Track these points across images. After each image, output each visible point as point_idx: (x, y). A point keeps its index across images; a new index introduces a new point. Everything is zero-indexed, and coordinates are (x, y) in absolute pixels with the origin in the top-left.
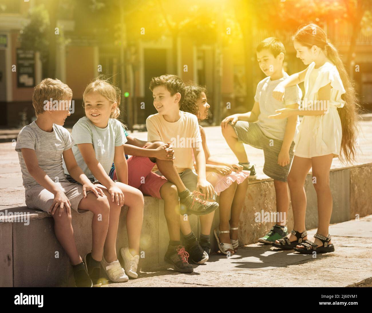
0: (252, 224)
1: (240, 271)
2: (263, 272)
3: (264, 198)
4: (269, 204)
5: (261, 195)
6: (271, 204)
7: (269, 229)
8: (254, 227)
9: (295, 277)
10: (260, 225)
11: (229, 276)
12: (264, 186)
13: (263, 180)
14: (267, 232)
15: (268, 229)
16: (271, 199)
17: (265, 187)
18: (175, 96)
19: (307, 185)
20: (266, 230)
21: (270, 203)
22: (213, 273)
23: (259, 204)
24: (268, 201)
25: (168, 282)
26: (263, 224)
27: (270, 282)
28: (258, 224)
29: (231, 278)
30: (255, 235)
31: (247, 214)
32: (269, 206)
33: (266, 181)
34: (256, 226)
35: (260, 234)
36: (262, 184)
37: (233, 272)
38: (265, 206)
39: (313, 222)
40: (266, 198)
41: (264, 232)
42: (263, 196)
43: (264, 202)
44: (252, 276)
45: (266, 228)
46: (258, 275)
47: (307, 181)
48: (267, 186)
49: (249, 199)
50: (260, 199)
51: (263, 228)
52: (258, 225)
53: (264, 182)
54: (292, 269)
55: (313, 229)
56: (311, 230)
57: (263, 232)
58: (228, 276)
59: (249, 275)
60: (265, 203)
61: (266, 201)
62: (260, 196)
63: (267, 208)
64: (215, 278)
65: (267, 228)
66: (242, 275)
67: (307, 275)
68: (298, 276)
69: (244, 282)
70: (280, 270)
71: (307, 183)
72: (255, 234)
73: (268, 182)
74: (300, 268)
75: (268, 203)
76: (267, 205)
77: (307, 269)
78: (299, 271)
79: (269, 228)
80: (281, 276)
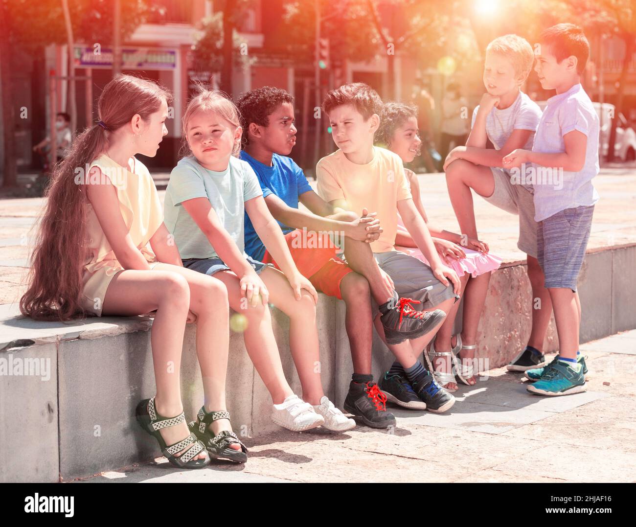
0: (497, 336)
1: (475, 426)
2: (515, 430)
3: (516, 292)
4: (525, 302)
5: (512, 287)
6: (528, 303)
7: (523, 344)
8: (499, 340)
9: (571, 442)
10: (510, 337)
11: (456, 437)
12: (516, 273)
13: (515, 262)
14: (520, 347)
15: (521, 344)
16: (527, 293)
17: (518, 274)
18: (371, 120)
19: (585, 270)
20: (520, 345)
21: (526, 300)
22: (428, 429)
23: (508, 303)
24: (523, 298)
25: (347, 449)
26: (514, 336)
27: (529, 454)
28: (507, 335)
29: (458, 442)
30: (501, 355)
31: (488, 320)
32: (525, 305)
33: (521, 265)
34: (502, 339)
35: (509, 352)
36: (514, 269)
37: (462, 428)
38: (518, 305)
39: (593, 330)
40: (519, 292)
41: (516, 347)
42: (515, 288)
43: (515, 299)
44: (496, 438)
45: (519, 342)
46: (507, 437)
47: (586, 264)
48: (521, 272)
49: (491, 294)
50: (510, 295)
51: (514, 341)
52: (505, 336)
53: (517, 266)
54: (566, 423)
55: (593, 341)
56: (591, 342)
57: (513, 349)
58: (454, 437)
59: (490, 436)
60: (519, 301)
61: (520, 297)
62: (510, 289)
63: (521, 309)
64: (431, 441)
65: (521, 342)
66: (479, 435)
67: (594, 437)
68: (578, 439)
69: (481, 452)
70: (545, 426)
71: (586, 268)
72: (501, 352)
73: (523, 265)
74: (580, 422)
75: (522, 300)
76: (520, 303)
77: (591, 424)
78: (579, 429)
79: (523, 342)
80: (548, 440)
